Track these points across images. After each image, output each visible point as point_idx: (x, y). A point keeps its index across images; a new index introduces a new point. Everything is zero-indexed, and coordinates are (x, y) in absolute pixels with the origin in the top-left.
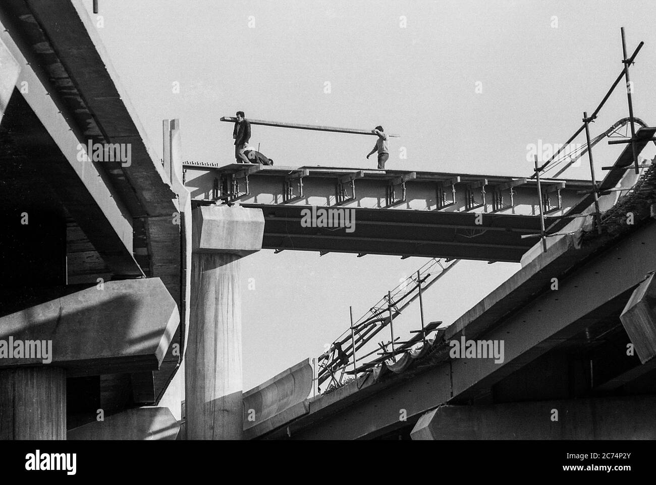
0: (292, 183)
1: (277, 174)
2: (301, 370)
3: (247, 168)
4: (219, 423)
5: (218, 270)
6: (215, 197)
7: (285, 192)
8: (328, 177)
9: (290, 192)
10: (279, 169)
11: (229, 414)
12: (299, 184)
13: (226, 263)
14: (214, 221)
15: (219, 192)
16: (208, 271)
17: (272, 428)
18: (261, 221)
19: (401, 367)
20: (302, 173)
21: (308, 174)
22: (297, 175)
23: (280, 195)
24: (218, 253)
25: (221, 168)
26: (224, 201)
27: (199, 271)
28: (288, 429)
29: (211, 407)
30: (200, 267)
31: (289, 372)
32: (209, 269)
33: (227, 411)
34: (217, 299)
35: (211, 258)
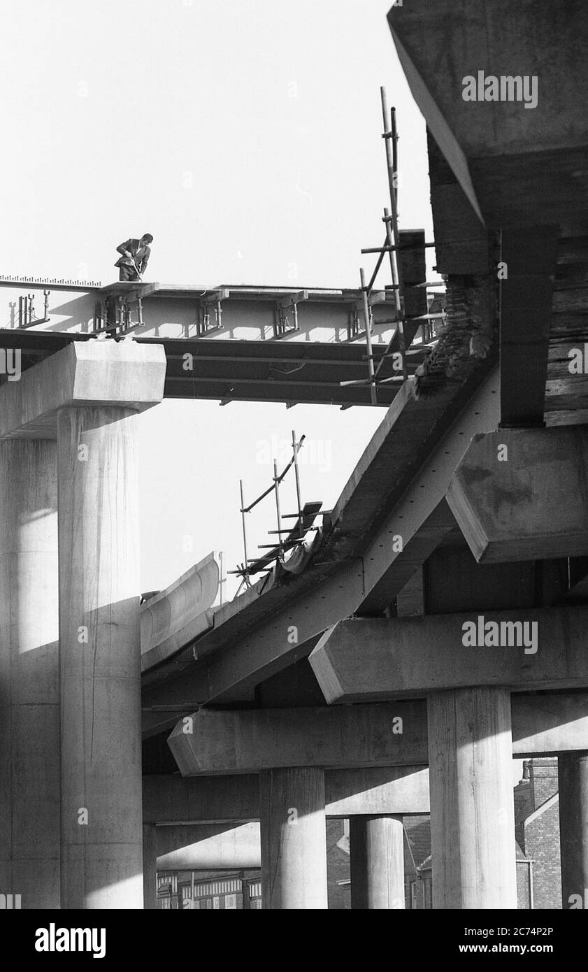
0: (208, 309)
1: (187, 297)
2: (206, 567)
3: (138, 288)
4: (104, 640)
5: (103, 430)
6: (97, 328)
7: (199, 321)
8: (261, 299)
9: (207, 322)
10: (187, 289)
11: (117, 629)
12: (216, 310)
13: (115, 420)
14: (94, 362)
15: (102, 321)
16: (89, 431)
17: (177, 649)
18: (160, 361)
19: (297, 564)
20: (219, 294)
21: (227, 296)
22: (213, 297)
23: (192, 326)
24: (103, 406)
25: (104, 288)
26: (110, 334)
27: (77, 431)
28: (194, 650)
29: (93, 619)
30: (77, 425)
31: (194, 571)
32: (90, 429)
33: (117, 625)
34: (101, 470)
35: (93, 412)
